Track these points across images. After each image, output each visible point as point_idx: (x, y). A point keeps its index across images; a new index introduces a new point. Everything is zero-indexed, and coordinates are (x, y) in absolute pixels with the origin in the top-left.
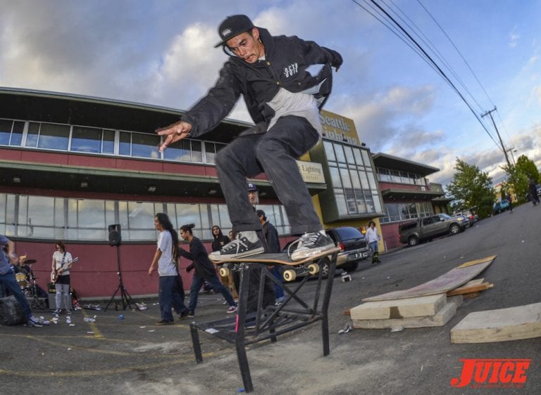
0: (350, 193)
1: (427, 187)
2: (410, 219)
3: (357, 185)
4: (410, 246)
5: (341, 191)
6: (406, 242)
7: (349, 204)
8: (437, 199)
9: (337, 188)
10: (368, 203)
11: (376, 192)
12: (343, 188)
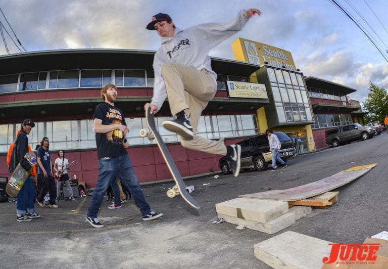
0: (288, 106)
1: (347, 102)
2: (335, 126)
3: (293, 100)
4: (333, 147)
5: (281, 104)
6: (330, 144)
7: (287, 114)
8: (355, 112)
9: (277, 102)
10: (302, 113)
11: (308, 106)
12: (282, 102)
